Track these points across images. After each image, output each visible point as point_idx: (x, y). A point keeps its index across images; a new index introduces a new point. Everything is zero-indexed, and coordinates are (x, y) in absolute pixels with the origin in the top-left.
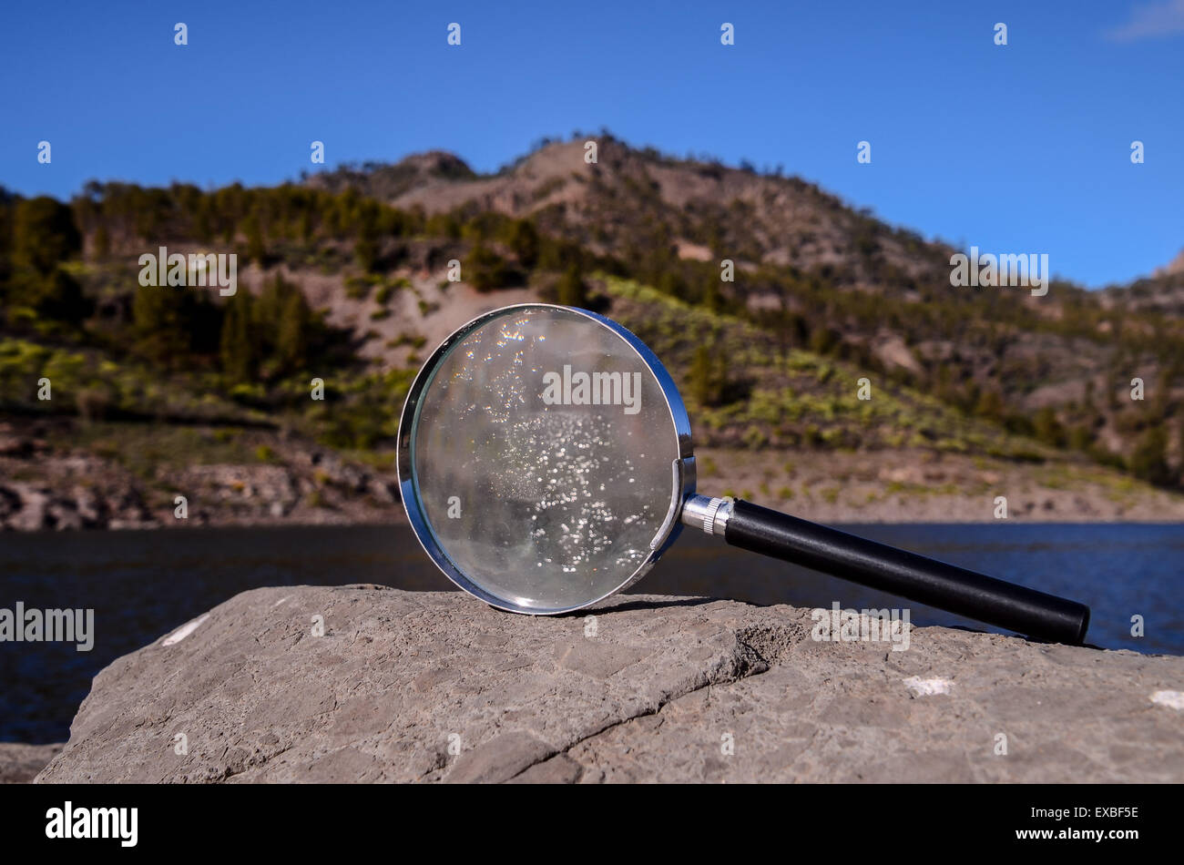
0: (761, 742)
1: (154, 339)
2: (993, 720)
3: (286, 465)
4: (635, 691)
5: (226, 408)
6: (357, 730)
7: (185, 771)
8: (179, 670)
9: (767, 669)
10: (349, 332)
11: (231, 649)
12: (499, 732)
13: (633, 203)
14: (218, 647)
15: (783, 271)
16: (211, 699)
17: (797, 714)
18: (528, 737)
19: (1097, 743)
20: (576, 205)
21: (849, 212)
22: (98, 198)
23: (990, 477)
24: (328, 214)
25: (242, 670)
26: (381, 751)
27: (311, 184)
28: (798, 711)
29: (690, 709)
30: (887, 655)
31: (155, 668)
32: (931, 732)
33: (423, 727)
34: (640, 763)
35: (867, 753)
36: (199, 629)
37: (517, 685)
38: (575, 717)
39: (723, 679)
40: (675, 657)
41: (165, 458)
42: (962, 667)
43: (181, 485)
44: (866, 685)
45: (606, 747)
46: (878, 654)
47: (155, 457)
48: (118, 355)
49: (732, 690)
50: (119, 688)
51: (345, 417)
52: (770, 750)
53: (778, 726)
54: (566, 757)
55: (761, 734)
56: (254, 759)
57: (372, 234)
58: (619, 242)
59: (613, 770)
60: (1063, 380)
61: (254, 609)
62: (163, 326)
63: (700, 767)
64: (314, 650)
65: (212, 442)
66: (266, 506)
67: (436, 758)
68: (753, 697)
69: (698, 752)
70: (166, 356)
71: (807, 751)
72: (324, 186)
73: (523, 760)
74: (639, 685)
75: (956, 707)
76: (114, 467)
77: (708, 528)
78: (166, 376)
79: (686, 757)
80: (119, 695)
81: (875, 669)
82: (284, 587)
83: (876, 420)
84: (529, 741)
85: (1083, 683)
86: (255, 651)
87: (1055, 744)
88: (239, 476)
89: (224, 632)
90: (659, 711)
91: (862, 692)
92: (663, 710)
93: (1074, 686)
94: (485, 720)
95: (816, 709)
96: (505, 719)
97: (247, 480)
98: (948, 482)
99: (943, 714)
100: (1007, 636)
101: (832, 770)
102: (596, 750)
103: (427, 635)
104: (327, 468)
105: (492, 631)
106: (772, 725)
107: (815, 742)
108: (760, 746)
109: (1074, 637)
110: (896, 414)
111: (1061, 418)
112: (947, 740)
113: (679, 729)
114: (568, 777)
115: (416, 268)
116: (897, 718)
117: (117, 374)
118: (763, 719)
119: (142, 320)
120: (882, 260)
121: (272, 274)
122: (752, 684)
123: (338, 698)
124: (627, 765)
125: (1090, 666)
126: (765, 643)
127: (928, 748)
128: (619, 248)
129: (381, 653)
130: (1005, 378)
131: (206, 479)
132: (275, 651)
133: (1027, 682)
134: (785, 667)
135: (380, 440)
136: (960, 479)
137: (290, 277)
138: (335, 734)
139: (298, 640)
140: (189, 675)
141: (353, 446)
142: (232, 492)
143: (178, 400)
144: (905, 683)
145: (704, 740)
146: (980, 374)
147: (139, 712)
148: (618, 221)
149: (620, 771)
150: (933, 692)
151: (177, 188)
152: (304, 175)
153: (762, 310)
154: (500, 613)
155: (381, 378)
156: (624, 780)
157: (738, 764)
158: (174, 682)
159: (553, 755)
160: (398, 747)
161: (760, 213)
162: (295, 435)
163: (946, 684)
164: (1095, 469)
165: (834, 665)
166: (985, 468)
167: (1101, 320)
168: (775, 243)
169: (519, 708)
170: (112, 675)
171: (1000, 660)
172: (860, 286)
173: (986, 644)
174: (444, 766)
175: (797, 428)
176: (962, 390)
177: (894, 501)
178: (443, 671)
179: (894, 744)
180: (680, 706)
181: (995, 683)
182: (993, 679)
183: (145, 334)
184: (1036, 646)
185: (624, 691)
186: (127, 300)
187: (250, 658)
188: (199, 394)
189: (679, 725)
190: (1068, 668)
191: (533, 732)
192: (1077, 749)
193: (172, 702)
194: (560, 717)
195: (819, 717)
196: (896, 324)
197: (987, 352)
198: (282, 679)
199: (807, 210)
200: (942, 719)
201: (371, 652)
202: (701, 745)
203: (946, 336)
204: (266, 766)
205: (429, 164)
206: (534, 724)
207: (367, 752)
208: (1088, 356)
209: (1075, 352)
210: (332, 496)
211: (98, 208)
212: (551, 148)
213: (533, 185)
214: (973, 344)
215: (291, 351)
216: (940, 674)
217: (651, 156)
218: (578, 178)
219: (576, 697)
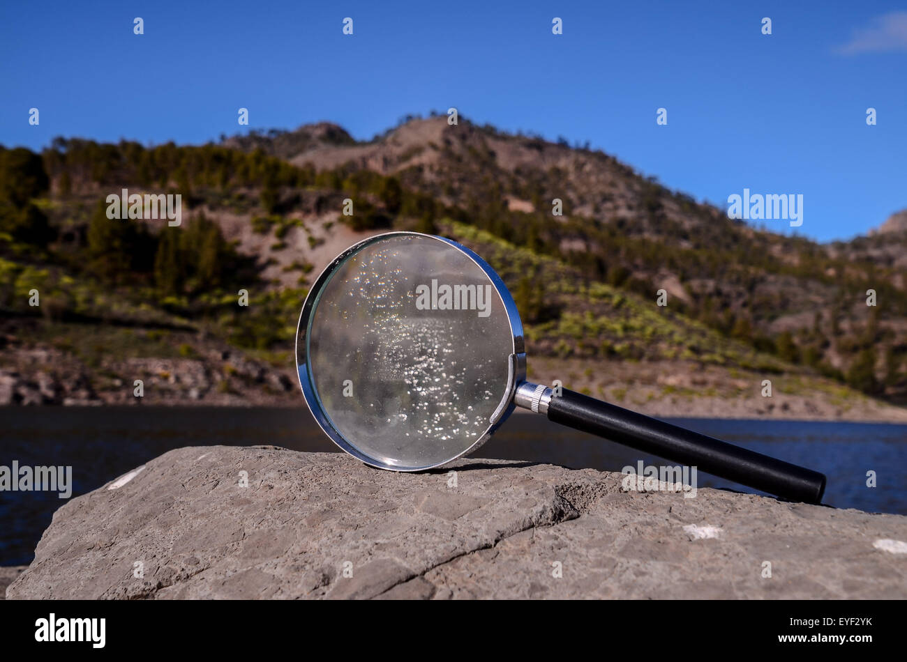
0: (574, 571)
1: (103, 260)
2: (752, 558)
3: (202, 360)
4: (477, 530)
5: (157, 315)
6: (260, 555)
7: (126, 584)
8: (122, 508)
9: (579, 516)
10: (254, 258)
11: (163, 492)
12: (371, 559)
13: (475, 167)
14: (153, 490)
15: (587, 222)
16: (147, 530)
17: (601, 551)
18: (394, 563)
19: (832, 577)
20: (431, 167)
21: (639, 179)
22: (63, 150)
23: (741, 384)
24: (240, 168)
25: (171, 508)
26: (280, 572)
27: (228, 144)
28: (602, 548)
29: (519, 545)
30: (671, 508)
31: (102, 506)
32: (705, 566)
33: (312, 554)
34: (480, 585)
35: (656, 581)
36: (137, 477)
37: (385, 524)
38: (430, 548)
39: (544, 523)
40: (508, 505)
41: (108, 351)
42: (728, 518)
43: (121, 373)
44: (654, 530)
45: (454, 572)
46: (664, 508)
47: (101, 351)
48: (75, 272)
49: (552, 531)
50: (73, 521)
51: (249, 324)
52: (580, 578)
53: (587, 559)
54: (423, 579)
55: (573, 565)
56: (180, 576)
57: (274, 184)
58: (463, 196)
59: (459, 589)
60: (799, 312)
61: (181, 462)
62: (111, 250)
63: (527, 589)
64: (227, 494)
65: (145, 340)
66: (186, 390)
67: (322, 577)
68: (567, 537)
69: (525, 577)
70: (112, 274)
71: (609, 579)
72: (238, 146)
73: (389, 581)
74: (479, 526)
75: (724, 548)
76: (69, 357)
77: (535, 407)
78: (111, 289)
79: (516, 581)
80: (73, 526)
81: (662, 518)
82: (204, 447)
83: (656, 338)
84: (394, 566)
85: (821, 532)
86: (181, 494)
87: (800, 577)
88: (165, 367)
89: (157, 479)
90: (495, 546)
91: (652, 535)
92: (498, 545)
93: (815, 534)
94: (361, 549)
95: (616, 547)
96: (376, 549)
97: (172, 370)
98: (710, 386)
99: (714, 554)
100: (762, 497)
101: (629, 593)
102: (446, 574)
103: (315, 484)
104: (233, 363)
105: (366, 482)
106: (582, 559)
107: (615, 572)
108: (572, 574)
109: (814, 499)
110: (671, 334)
111: (796, 340)
112: (717, 573)
113: (510, 560)
114: (425, 594)
115: (307, 212)
116: (679, 555)
117: (73, 286)
118: (576, 554)
119: (94, 245)
120: (663, 216)
121: (196, 213)
122: (567, 528)
123: (246, 530)
124: (471, 587)
125: (826, 520)
126: (577, 497)
127: (703, 578)
128: (463, 201)
129: (280, 497)
130: (755, 309)
131: (140, 369)
132: (198, 494)
133: (778, 531)
134: (592, 515)
135: (276, 342)
136: (718, 385)
137: (210, 215)
138: (244, 558)
139: (215, 486)
140: (130, 512)
141: (254, 346)
142: (160, 379)
143: (120, 308)
144: (685, 529)
145: (530, 569)
146: (736, 305)
147: (90, 538)
148: (462, 180)
149: (464, 591)
150: (706, 536)
151: (125, 144)
152: (223, 138)
153: (571, 252)
154: (373, 470)
155: (277, 295)
156: (468, 597)
157: (556, 588)
158: (118, 516)
159: (412, 577)
160: (292, 569)
161: (572, 177)
162: (210, 336)
163: (716, 530)
164: (821, 380)
165: (629, 514)
166: (738, 377)
167: (828, 267)
168: (582, 201)
169: (386, 541)
170: (68, 511)
171: (757, 514)
172: (646, 235)
173: (746, 501)
174: (328, 584)
175: (596, 343)
176: (722, 317)
177: (668, 400)
178: (328, 512)
179: (676, 575)
180: (511, 542)
181: (754, 531)
182: (752, 528)
183: (96, 256)
184: (784, 505)
185: (468, 530)
186: (83, 229)
187: (177, 498)
188: (137, 303)
189: (511, 556)
190: (810, 521)
191: (398, 560)
192: (818, 582)
193: (116, 531)
194: (418, 549)
195: (619, 553)
196: (673, 265)
197: (741, 289)
198: (202, 515)
199: (608, 176)
200: (714, 557)
201: (272, 496)
202: (527, 572)
203: (711, 276)
204: (189, 582)
205: (319, 132)
206: (399, 554)
207: (267, 572)
208: (818, 293)
209: (808, 290)
210: (237, 385)
211: (63, 158)
212: (413, 123)
213: (398, 151)
214: (731, 283)
215: (209, 273)
216: (712, 523)
217: (489, 131)
218: (434, 146)
219: (431, 534)
